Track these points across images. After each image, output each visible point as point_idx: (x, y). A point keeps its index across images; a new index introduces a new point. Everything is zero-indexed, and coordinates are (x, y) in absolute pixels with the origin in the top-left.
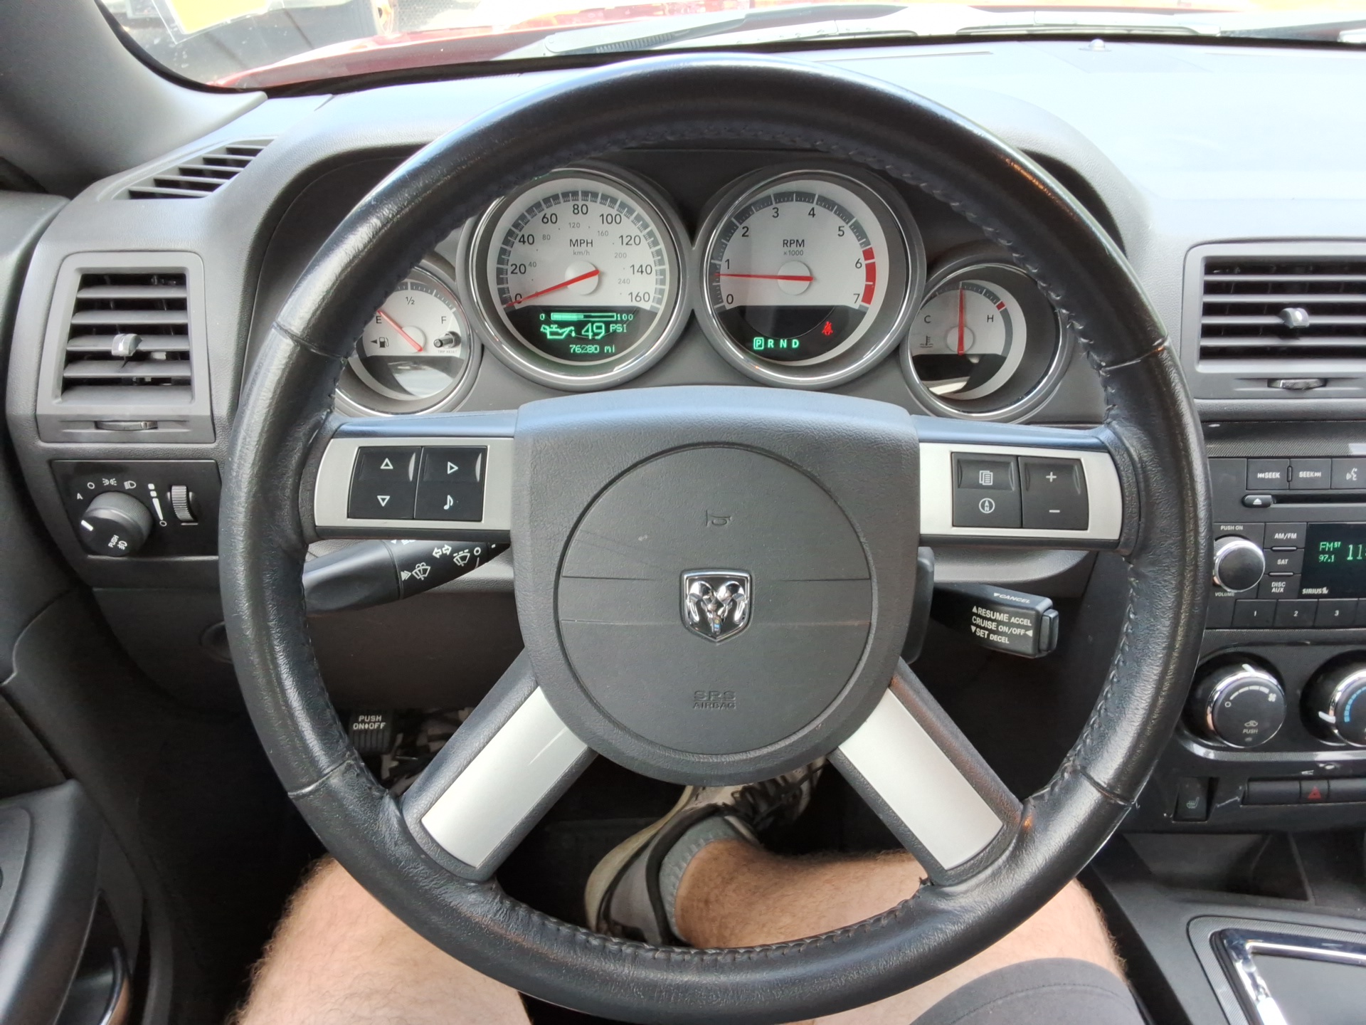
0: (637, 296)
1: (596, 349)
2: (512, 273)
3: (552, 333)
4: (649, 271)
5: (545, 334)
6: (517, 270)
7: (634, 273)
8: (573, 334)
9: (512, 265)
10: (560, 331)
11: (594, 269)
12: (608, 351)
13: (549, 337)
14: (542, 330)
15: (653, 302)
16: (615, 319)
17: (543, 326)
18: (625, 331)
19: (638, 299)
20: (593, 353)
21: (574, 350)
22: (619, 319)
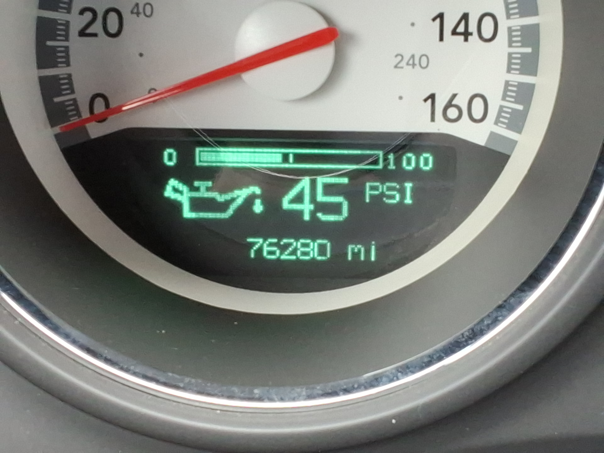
0: (449, 105)
1: (322, 250)
2: (82, 33)
3: (197, 204)
4: (487, 32)
5: (176, 206)
6: (97, 27)
7: (441, 39)
8: (258, 207)
9: (82, 12)
10: (221, 198)
11: (321, 25)
12: (356, 255)
13: (188, 214)
14: (169, 193)
15: (497, 122)
16: (380, 166)
17: (173, 182)
18: (408, 201)
19: (452, 113)
20: (313, 259)
21: (260, 251)
22: (392, 167)
